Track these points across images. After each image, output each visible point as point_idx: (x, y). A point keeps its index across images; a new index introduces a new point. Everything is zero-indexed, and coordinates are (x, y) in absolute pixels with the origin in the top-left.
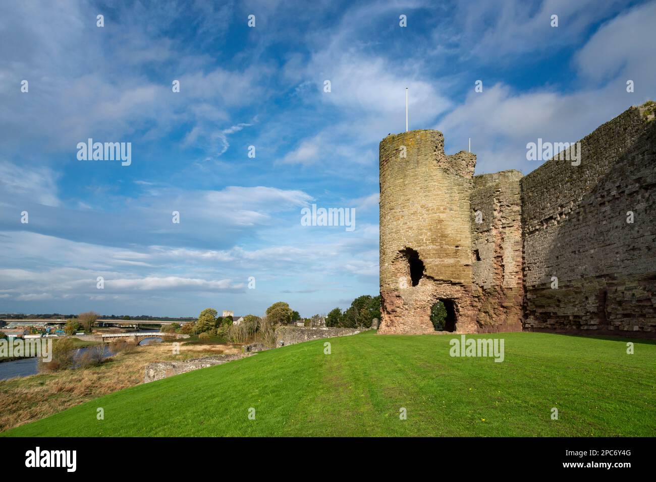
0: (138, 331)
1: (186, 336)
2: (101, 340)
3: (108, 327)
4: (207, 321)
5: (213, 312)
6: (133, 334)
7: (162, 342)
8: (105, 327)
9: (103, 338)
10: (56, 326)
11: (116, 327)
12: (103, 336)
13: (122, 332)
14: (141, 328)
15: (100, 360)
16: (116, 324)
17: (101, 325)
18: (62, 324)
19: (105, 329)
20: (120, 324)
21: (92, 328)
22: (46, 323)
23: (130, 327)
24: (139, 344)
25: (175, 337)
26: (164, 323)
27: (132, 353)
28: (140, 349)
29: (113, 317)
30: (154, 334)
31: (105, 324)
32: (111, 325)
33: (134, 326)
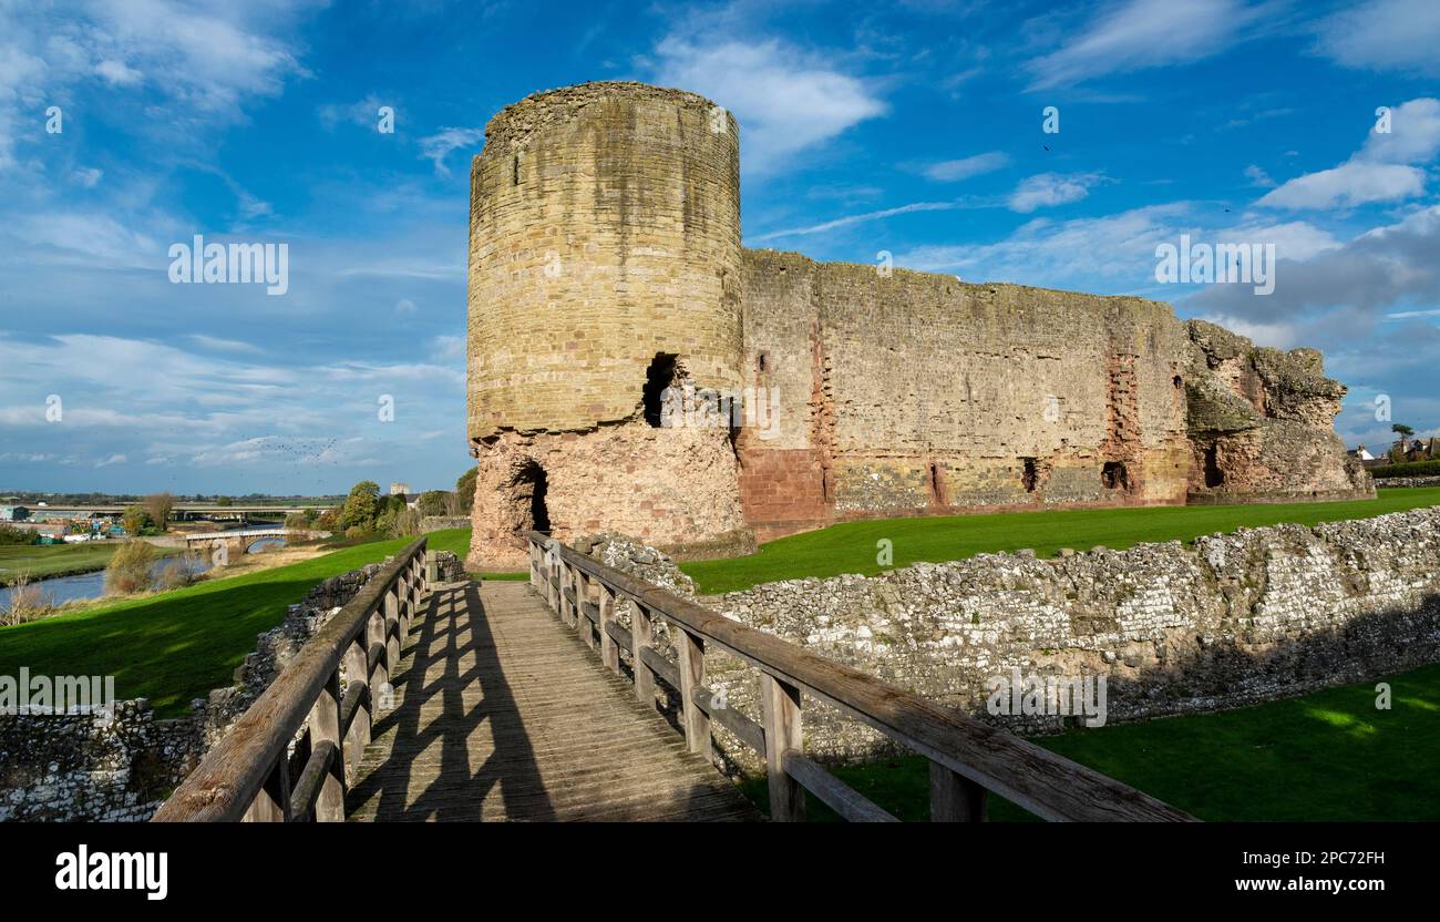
0: (245, 527)
1: (326, 535)
2: (185, 546)
3: (194, 519)
4: (360, 505)
5: (370, 488)
6: (237, 534)
7: (287, 546)
8: (189, 520)
9: (189, 541)
10: (106, 518)
11: (207, 519)
12: (188, 537)
13: (217, 530)
14: (252, 521)
15: (190, 578)
16: (207, 514)
17: (180, 516)
18: (117, 515)
19: (188, 525)
20: (214, 515)
21: (167, 523)
22: (90, 513)
23: (232, 520)
24: (246, 552)
25: (306, 536)
26: (289, 511)
27: (237, 566)
28: (249, 559)
29: (199, 499)
30: (272, 531)
31: (188, 515)
32: (197, 517)
33: (239, 517)
